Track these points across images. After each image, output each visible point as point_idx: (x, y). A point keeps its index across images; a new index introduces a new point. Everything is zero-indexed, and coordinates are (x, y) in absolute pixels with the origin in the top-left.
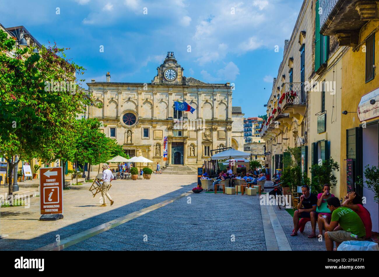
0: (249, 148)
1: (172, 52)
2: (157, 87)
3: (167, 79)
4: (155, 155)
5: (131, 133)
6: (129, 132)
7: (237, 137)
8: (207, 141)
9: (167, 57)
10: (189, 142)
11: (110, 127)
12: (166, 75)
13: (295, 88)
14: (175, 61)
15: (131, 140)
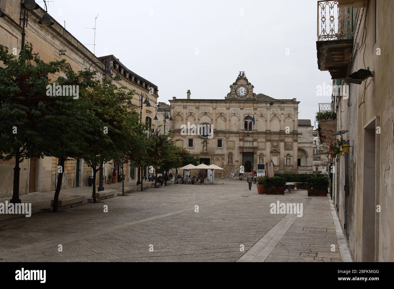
0: (320, 158)
1: (243, 72)
2: (230, 103)
3: (239, 96)
4: (227, 164)
5: (207, 144)
6: (205, 143)
7: (307, 147)
8: (275, 152)
9: (239, 76)
10: (259, 152)
11: (188, 138)
12: (238, 92)
13: (327, 108)
14: (246, 79)
15: (206, 150)
